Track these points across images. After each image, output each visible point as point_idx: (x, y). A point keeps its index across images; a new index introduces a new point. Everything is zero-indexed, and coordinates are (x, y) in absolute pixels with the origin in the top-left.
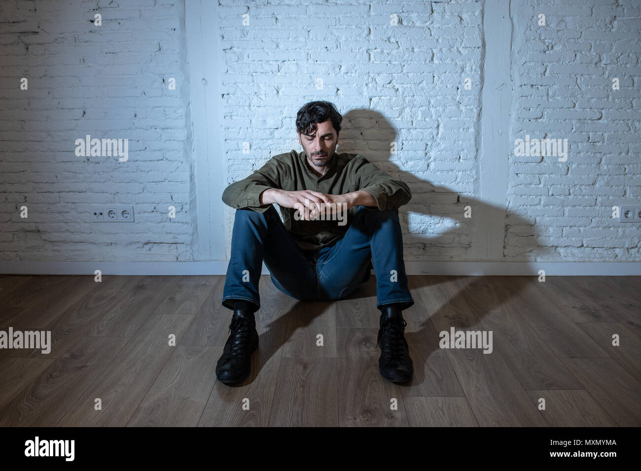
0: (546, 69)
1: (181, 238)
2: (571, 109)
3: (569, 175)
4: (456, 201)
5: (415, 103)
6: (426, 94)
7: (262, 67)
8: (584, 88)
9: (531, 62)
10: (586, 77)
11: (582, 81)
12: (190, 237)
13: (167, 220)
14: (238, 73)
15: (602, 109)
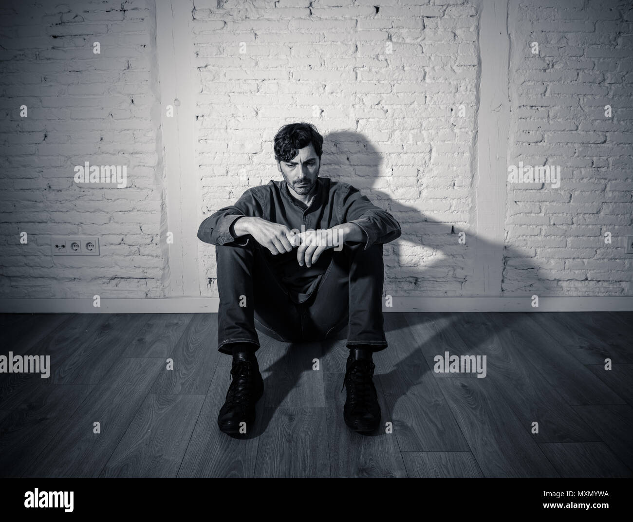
0: (547, 89)
1: (150, 273)
2: (573, 132)
3: (571, 203)
4: (451, 231)
5: (406, 125)
6: (418, 115)
7: (240, 87)
8: (587, 110)
9: (531, 81)
10: (590, 97)
11: (585, 102)
12: (161, 272)
13: (136, 252)
14: (213, 93)
15: (606, 131)
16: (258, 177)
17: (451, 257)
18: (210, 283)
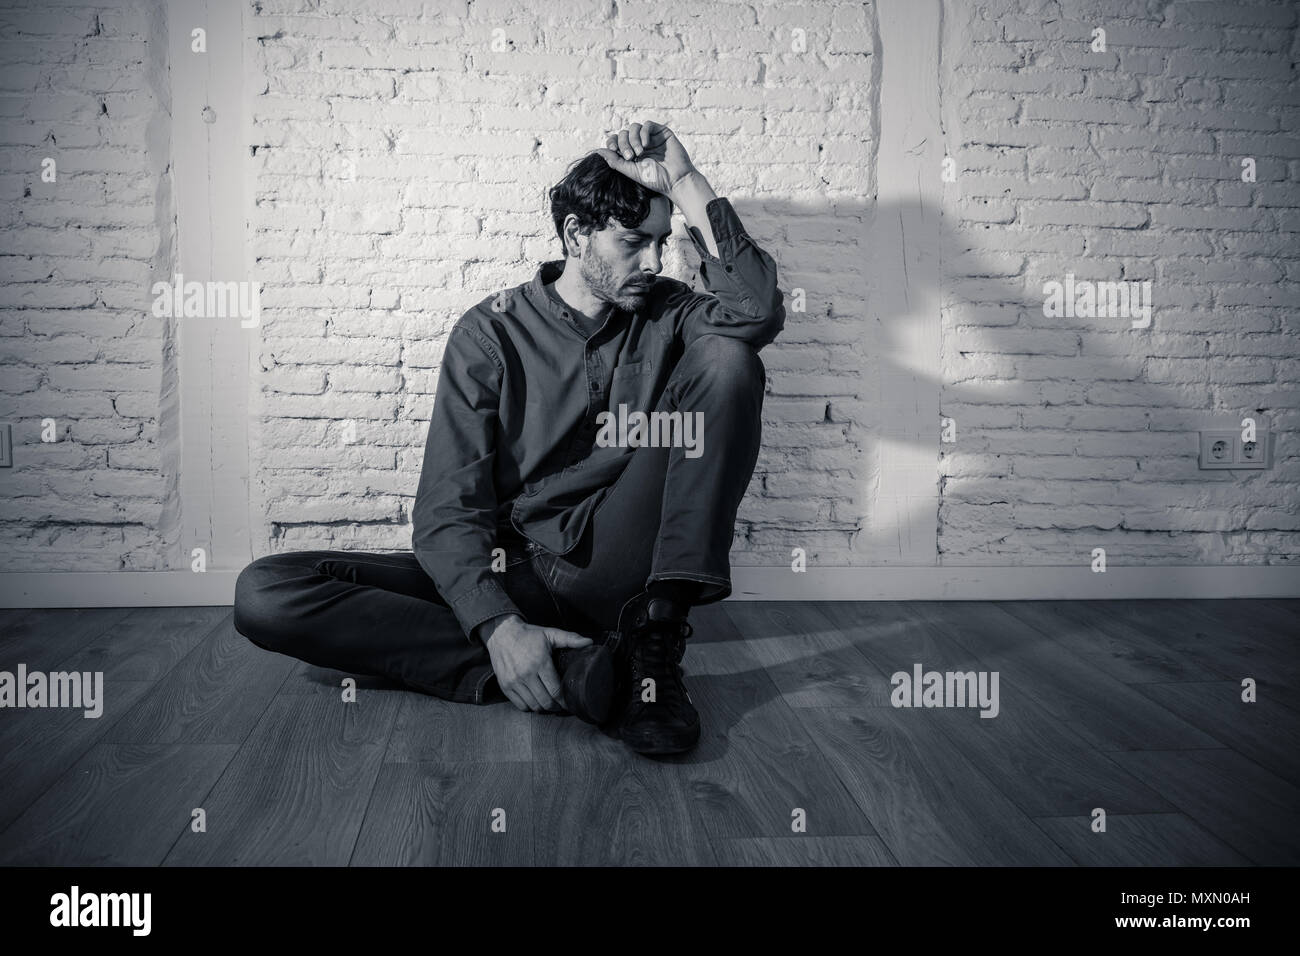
0: (1020, 109)
1: (134, 510)
2: (1079, 204)
3: (1081, 357)
4: (823, 415)
6: (747, 158)
7: (353, 84)
8: (1106, 156)
9: (987, 92)
10: (1111, 128)
11: (1102, 138)
12: (158, 509)
13: (99, 461)
14: (293, 96)
15: (1149, 203)
16: (392, 288)
17: (825, 475)
18: (276, 535)
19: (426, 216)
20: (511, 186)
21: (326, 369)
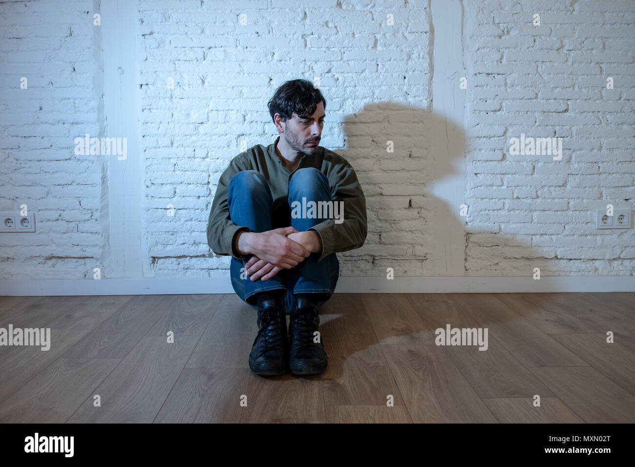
0: (503, 56)
1: (90, 251)
2: (533, 101)
3: (535, 175)
4: (408, 205)
5: (358, 93)
6: (369, 84)
7: (185, 55)
8: (546, 77)
9: (486, 48)
10: (548, 64)
11: (543, 69)
12: (101, 251)
13: (74, 229)
14: (158, 61)
15: (568, 100)
16: (204, 148)
17: (410, 233)
18: (153, 262)
19: (219, 115)
20: (258, 99)
21: (175, 186)
